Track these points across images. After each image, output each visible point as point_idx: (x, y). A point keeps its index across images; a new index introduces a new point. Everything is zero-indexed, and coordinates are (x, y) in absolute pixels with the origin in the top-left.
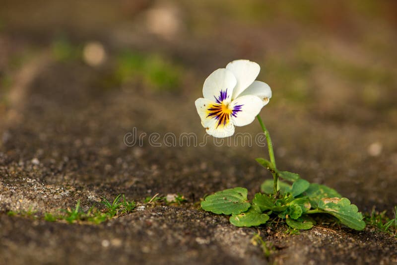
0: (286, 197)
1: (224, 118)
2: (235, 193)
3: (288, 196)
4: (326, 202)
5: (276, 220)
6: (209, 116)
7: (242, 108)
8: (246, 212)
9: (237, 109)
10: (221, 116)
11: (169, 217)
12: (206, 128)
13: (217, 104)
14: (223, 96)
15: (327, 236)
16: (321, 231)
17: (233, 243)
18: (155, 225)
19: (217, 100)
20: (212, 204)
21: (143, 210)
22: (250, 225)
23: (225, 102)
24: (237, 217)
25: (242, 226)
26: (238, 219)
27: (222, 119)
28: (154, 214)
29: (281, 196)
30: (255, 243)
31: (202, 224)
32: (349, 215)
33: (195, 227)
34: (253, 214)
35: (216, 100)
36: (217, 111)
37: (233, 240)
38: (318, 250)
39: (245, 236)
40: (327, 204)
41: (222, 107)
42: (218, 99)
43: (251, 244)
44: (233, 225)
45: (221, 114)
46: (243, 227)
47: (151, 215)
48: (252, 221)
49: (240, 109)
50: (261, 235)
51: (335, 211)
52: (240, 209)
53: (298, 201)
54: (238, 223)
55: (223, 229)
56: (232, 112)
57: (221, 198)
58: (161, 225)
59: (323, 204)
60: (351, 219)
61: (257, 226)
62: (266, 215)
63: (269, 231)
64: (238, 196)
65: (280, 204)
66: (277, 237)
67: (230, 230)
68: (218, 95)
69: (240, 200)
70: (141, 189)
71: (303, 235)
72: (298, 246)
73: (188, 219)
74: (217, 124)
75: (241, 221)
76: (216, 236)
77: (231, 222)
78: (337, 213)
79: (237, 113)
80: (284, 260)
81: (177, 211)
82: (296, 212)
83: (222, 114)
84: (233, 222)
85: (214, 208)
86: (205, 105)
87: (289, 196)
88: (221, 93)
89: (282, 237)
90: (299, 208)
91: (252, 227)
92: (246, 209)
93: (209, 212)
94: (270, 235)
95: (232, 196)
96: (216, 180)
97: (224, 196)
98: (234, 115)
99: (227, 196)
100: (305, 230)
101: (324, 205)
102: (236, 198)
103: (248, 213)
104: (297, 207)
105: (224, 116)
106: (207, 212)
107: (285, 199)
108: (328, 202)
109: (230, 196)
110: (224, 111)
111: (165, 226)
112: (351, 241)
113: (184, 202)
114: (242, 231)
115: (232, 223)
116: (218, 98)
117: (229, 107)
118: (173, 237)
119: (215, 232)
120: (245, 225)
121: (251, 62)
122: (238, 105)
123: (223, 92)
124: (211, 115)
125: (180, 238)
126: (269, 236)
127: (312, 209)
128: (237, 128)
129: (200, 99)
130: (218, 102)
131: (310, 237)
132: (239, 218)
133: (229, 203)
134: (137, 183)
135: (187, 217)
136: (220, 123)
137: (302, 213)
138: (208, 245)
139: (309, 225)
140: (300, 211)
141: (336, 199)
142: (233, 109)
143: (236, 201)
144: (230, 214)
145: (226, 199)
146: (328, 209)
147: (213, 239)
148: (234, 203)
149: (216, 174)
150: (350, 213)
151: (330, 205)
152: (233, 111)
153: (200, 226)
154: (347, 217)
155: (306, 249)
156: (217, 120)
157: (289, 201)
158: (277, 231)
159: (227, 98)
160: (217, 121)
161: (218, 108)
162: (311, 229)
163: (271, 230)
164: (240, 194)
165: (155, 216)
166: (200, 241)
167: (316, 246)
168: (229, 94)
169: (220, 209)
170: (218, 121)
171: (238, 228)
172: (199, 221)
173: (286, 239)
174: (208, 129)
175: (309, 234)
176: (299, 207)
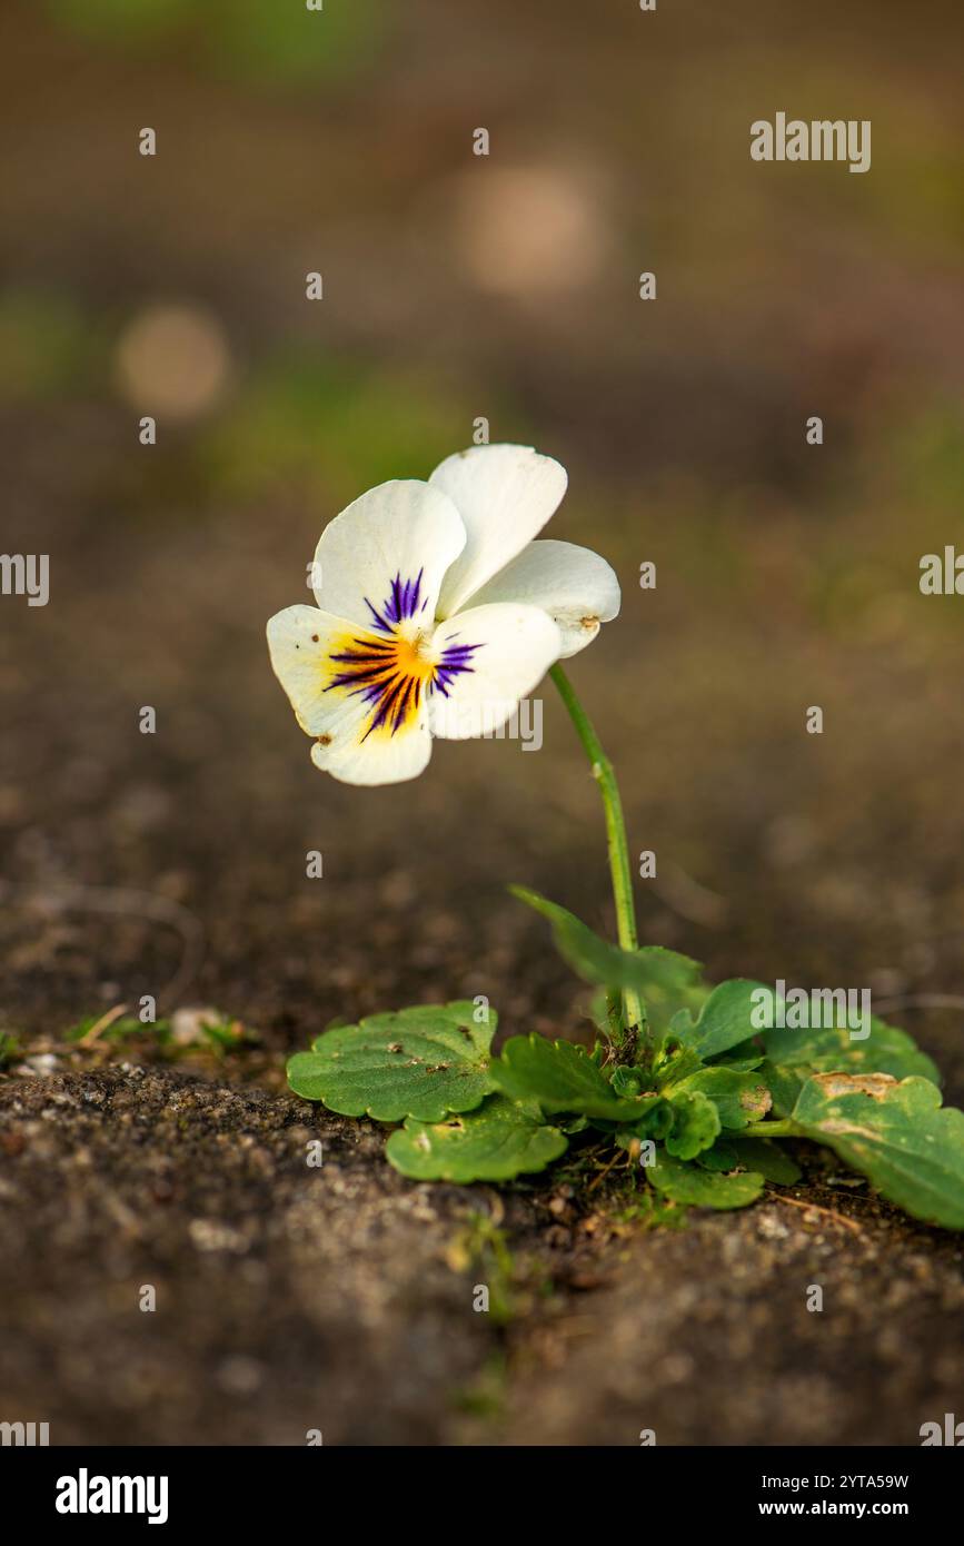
0: (661, 1057)
1: (399, 699)
2: (443, 1025)
3: (669, 1051)
4: (835, 1090)
5: (605, 1159)
6: (335, 684)
7: (475, 660)
8: (469, 1115)
9: (456, 661)
10: (391, 687)
11: (126, 1117)
12: (315, 740)
13: (379, 635)
14: (403, 601)
15: (810, 1245)
16: (792, 1220)
17: (354, 1254)
18: (43, 1149)
19: (379, 619)
20: (337, 1068)
21: (46, 1072)
22: (469, 1174)
23: (408, 627)
24: (424, 1135)
25: (432, 1174)
26: (427, 1145)
27: (392, 703)
28: (61, 1098)
29: (641, 1052)
30: (458, 1259)
31: (260, 1155)
32: (928, 1154)
33: (216, 1171)
34: (500, 1123)
35: (371, 619)
36: (374, 665)
37: (361, 1238)
38: (735, 1310)
39: (425, 1224)
40: (841, 1102)
41: (400, 650)
42: (382, 615)
43: (441, 1264)
44: (394, 1172)
45: (391, 679)
46: (439, 1182)
47: (49, 1103)
48: (483, 1157)
49: (468, 664)
50: (503, 1225)
51: (867, 1133)
52: (449, 1101)
53: (709, 1079)
54: (420, 1164)
55: (339, 1187)
56: (437, 675)
57: (382, 1046)
58: (69, 1150)
59: (821, 1097)
60: (935, 1171)
61: (508, 1182)
62: (556, 1132)
63: (557, 1206)
64: (452, 1041)
65: (633, 1084)
66: (589, 1235)
67: (372, 1192)
68: (382, 596)
69: (461, 1060)
70: (73, 980)
71: (698, 1236)
72: (657, 1283)
73: (210, 1127)
74: (370, 720)
75: (436, 1152)
76: (292, 1216)
77: (390, 1156)
78: (872, 1144)
79: (452, 677)
80: (572, 1345)
81: (177, 1087)
82: (696, 1129)
83: (396, 682)
84: (399, 1156)
85: (339, 1087)
86: (315, 639)
87: (677, 1054)
88: (396, 587)
89: (614, 1236)
90: (707, 1112)
91: (477, 1186)
92: (474, 1103)
93: (317, 1105)
94: (562, 1224)
95: (429, 1037)
96: (425, 955)
97: (394, 1037)
98: (440, 687)
99: (406, 1036)
100: (718, 1212)
101: (820, 1105)
102: (443, 1049)
103: (478, 1122)
104: (699, 1107)
105: (403, 691)
106: (303, 1102)
107: (658, 1068)
108: (843, 1091)
109: (420, 1039)
110: (404, 668)
111: (83, 1157)
112: (910, 1275)
113: (243, 1047)
114: (423, 1199)
115: (393, 1162)
116: (381, 610)
117: (423, 650)
118: (94, 1209)
119: (298, 1196)
120: (447, 1175)
121: (542, 457)
122: (461, 642)
123: (403, 584)
124: (344, 680)
125: (124, 1216)
126: (556, 1228)
127: (769, 1117)
128: (439, 744)
129: (297, 609)
130: (382, 625)
131: (731, 1243)
132: (431, 1138)
133: (405, 1070)
134: (64, 950)
135: (205, 1119)
136: (380, 719)
137: (717, 1131)
138: (231, 1258)
139: (745, 1189)
140: (712, 1126)
141: (876, 1080)
142: (439, 659)
143: (437, 1061)
144: (395, 1118)
145: (399, 1051)
146: (834, 1125)
147: (274, 1230)
148: (428, 1068)
149: (441, 926)
150: (936, 1146)
151: (849, 1107)
152: (438, 667)
153: (244, 1166)
154: (916, 1161)
155: (685, 1298)
156: (368, 704)
157: (674, 1078)
158: (597, 1206)
159: (418, 612)
160: (369, 709)
161: (380, 652)
162: (752, 1205)
163: (570, 1201)
164: (464, 1031)
165: (64, 1108)
166: (207, 1234)
167: (737, 1289)
168: (430, 592)
169: (360, 1092)
170: (374, 711)
171: (409, 1184)
172: (248, 1141)
173: (627, 1243)
174: (326, 740)
175: (733, 1228)
176: (711, 1105)
